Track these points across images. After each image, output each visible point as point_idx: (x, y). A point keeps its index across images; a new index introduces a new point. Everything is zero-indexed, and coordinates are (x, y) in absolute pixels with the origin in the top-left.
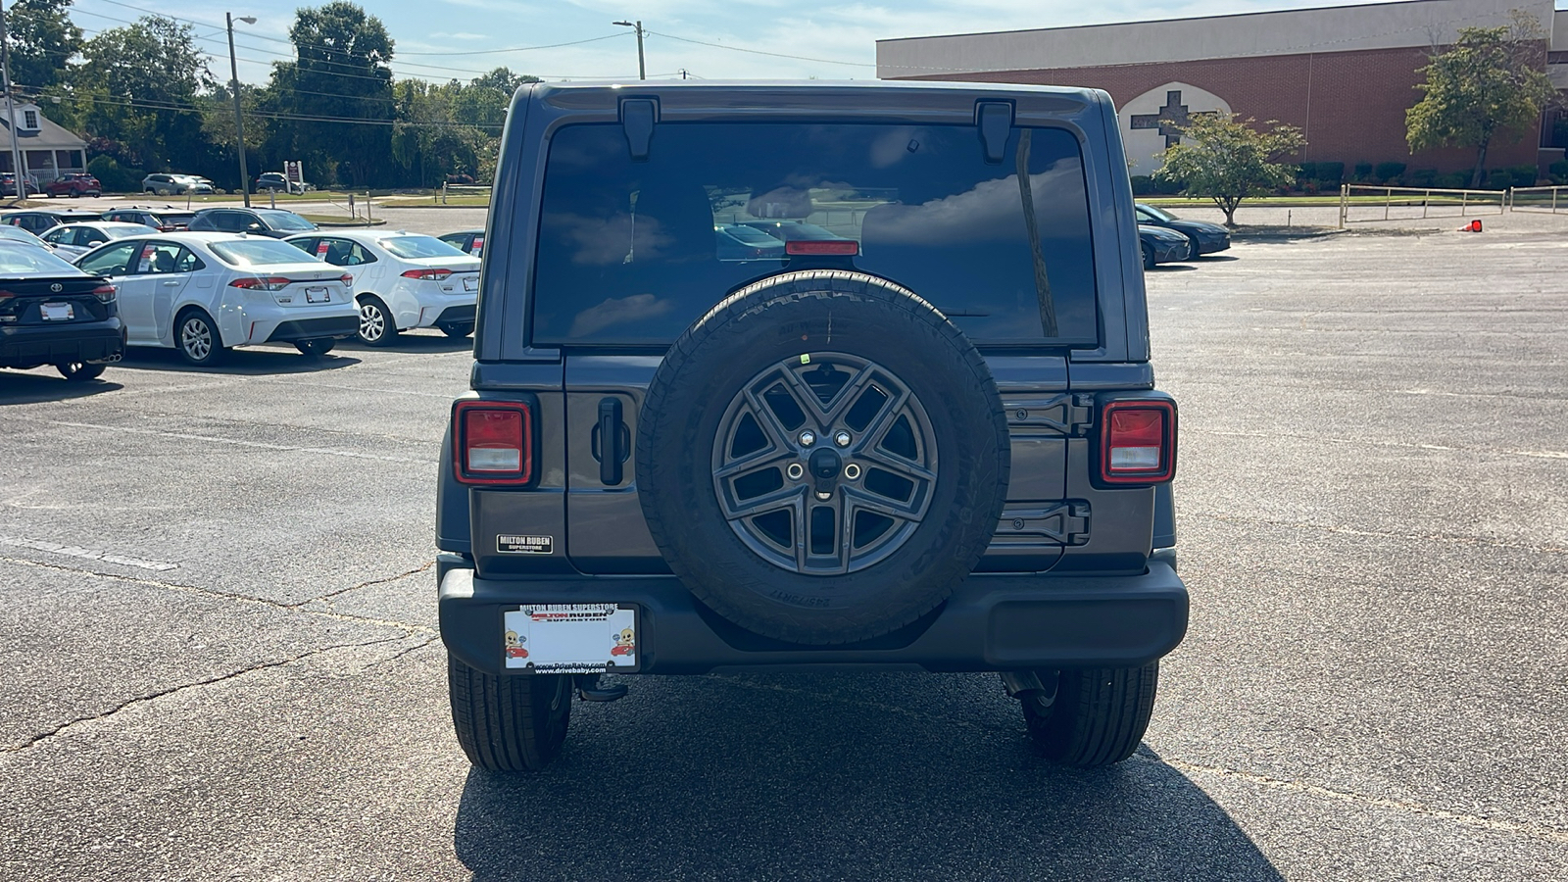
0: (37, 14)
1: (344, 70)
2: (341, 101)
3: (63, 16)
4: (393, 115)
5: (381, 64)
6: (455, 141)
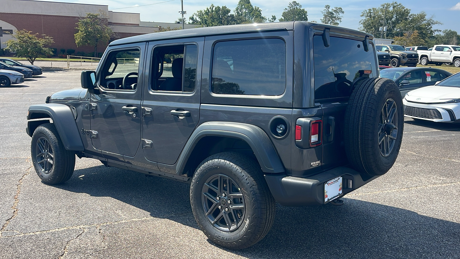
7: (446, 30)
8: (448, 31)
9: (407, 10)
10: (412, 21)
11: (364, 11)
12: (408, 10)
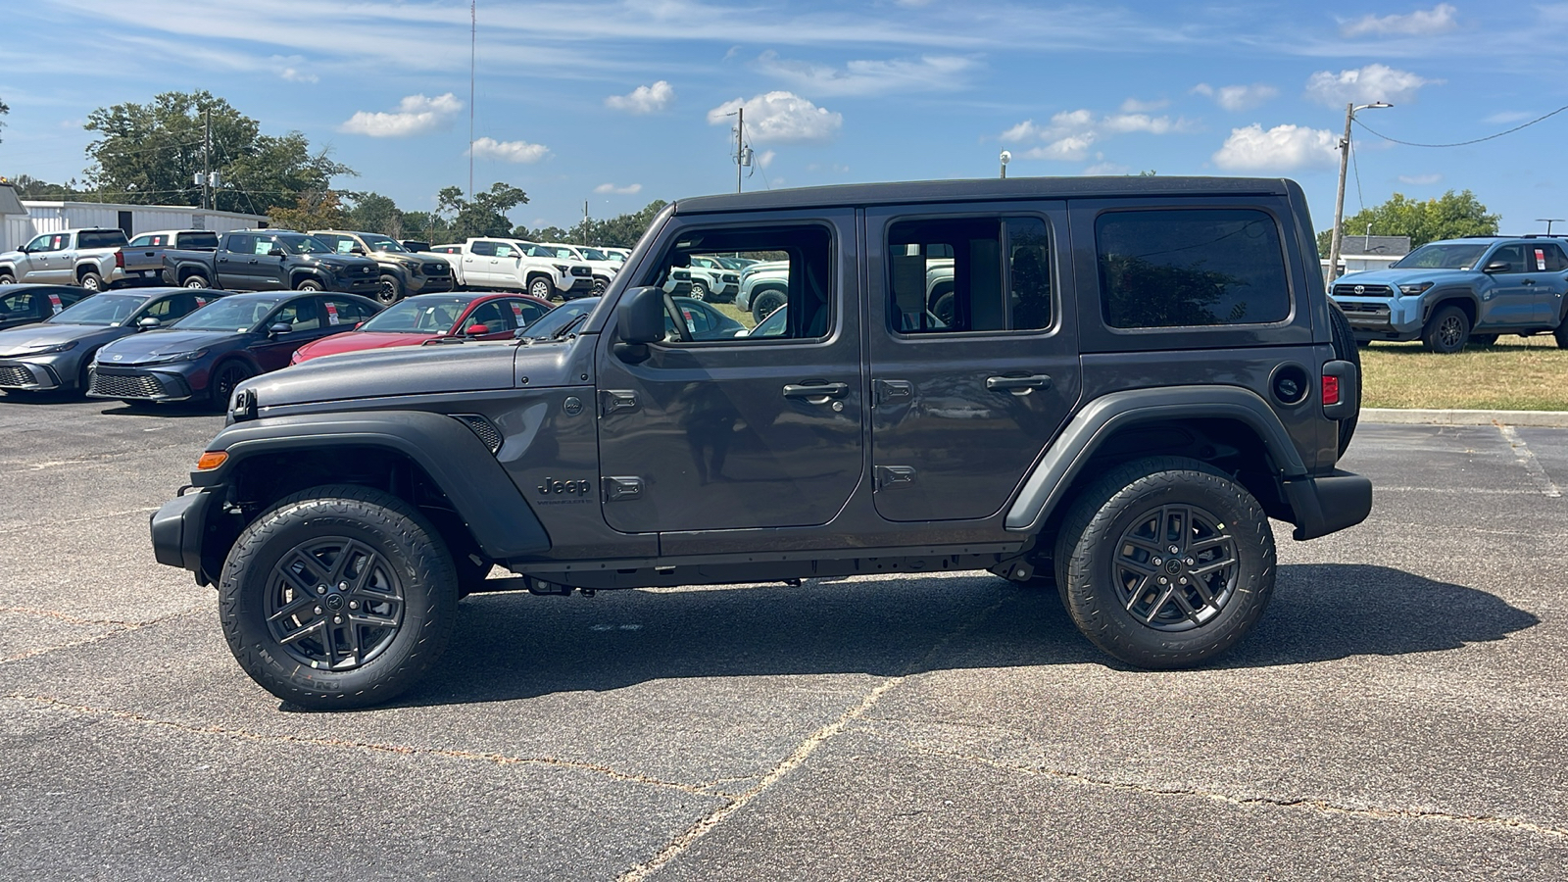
7: (362, 194)
8: (368, 195)
9: (249, 121)
10: (266, 160)
11: (96, 112)
12: (251, 124)
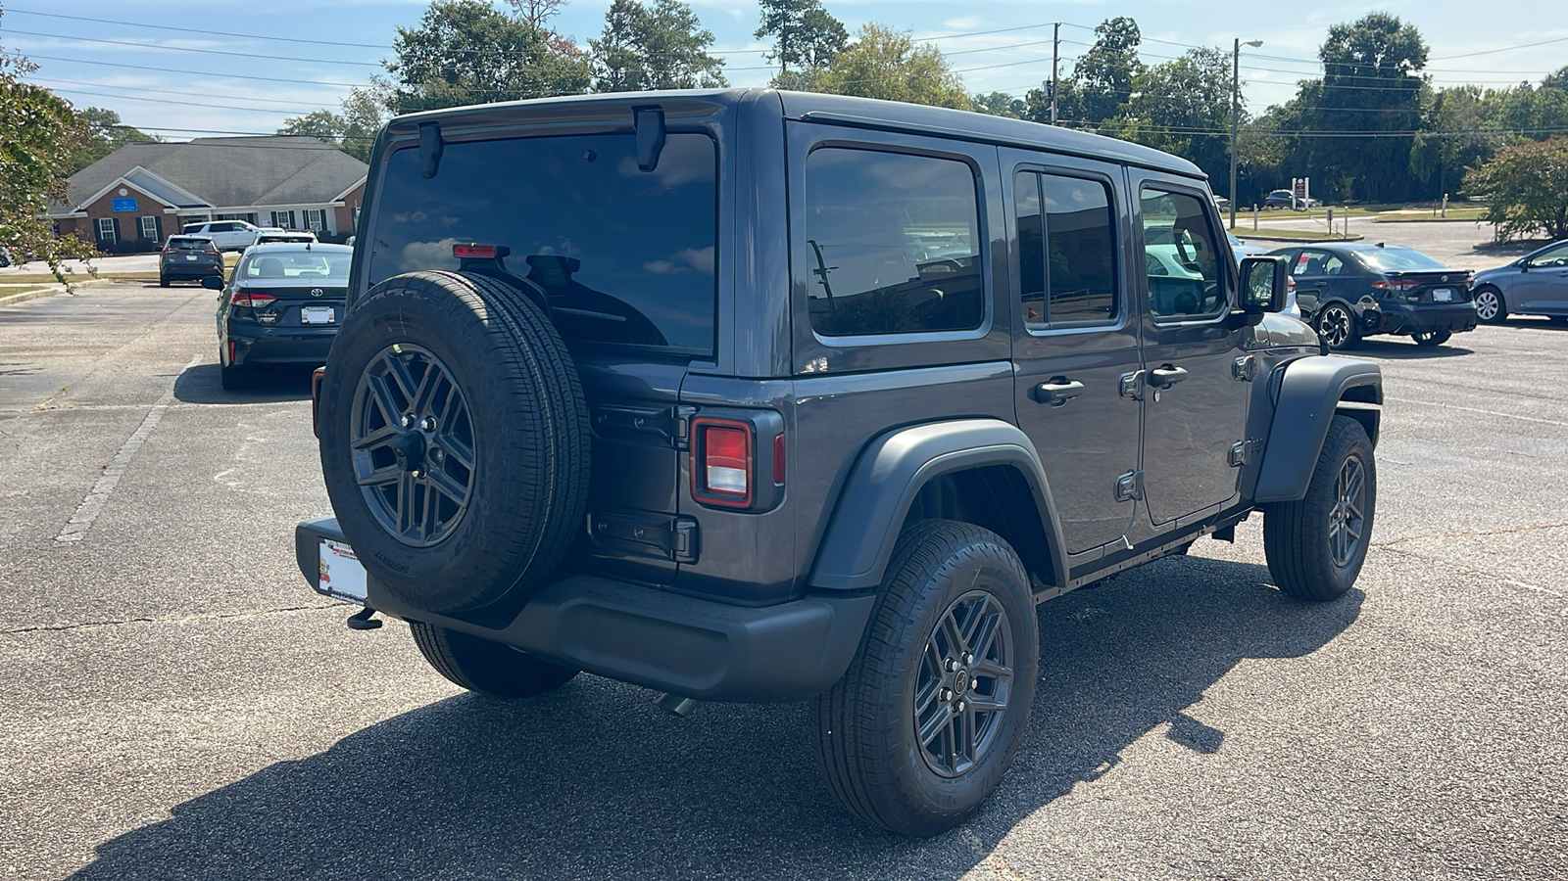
0: (1109, 55)
1: (1368, 83)
2: (1361, 115)
3: (1133, 54)
4: (1417, 125)
5: (1410, 73)
6: (1484, 149)
